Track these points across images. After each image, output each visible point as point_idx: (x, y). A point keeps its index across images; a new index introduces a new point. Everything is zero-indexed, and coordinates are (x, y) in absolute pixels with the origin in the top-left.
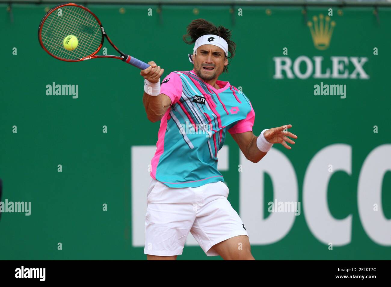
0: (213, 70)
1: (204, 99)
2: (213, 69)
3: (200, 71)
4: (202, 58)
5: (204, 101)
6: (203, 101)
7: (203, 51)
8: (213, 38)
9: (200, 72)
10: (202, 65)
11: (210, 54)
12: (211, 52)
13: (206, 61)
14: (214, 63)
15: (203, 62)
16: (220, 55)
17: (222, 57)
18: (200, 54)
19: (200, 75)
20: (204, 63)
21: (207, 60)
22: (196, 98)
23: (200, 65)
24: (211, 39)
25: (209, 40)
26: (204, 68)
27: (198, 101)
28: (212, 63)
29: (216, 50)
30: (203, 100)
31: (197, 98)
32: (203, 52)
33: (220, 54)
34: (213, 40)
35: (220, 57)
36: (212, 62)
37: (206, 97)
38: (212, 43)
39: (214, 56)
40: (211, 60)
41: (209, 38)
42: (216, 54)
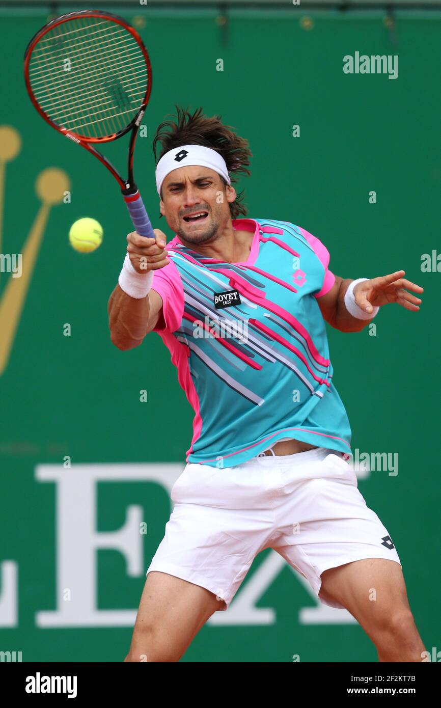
0: (208, 219)
1: (235, 294)
2: (206, 215)
3: (181, 229)
4: (176, 200)
5: (238, 296)
6: (236, 299)
7: (172, 184)
8: (185, 153)
9: (182, 232)
10: (180, 213)
11: (189, 186)
12: (188, 181)
13: (185, 203)
14: (202, 203)
15: (180, 207)
16: (211, 183)
17: (215, 185)
18: (170, 193)
19: (185, 237)
20: (183, 208)
21: (186, 199)
22: (218, 299)
23: (176, 217)
24: (181, 156)
25: (178, 159)
26: (187, 219)
27: (226, 302)
28: (197, 203)
29: (199, 175)
30: (233, 296)
31: (221, 298)
32: (174, 187)
33: (209, 180)
34: (185, 156)
35: (212, 186)
36: (197, 201)
37: (239, 288)
38: (185, 162)
39: (198, 188)
40: (193, 198)
41: (177, 155)
42: (200, 183)
